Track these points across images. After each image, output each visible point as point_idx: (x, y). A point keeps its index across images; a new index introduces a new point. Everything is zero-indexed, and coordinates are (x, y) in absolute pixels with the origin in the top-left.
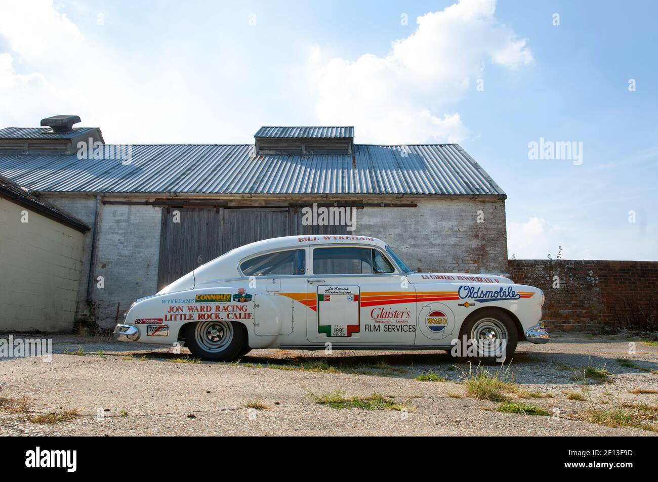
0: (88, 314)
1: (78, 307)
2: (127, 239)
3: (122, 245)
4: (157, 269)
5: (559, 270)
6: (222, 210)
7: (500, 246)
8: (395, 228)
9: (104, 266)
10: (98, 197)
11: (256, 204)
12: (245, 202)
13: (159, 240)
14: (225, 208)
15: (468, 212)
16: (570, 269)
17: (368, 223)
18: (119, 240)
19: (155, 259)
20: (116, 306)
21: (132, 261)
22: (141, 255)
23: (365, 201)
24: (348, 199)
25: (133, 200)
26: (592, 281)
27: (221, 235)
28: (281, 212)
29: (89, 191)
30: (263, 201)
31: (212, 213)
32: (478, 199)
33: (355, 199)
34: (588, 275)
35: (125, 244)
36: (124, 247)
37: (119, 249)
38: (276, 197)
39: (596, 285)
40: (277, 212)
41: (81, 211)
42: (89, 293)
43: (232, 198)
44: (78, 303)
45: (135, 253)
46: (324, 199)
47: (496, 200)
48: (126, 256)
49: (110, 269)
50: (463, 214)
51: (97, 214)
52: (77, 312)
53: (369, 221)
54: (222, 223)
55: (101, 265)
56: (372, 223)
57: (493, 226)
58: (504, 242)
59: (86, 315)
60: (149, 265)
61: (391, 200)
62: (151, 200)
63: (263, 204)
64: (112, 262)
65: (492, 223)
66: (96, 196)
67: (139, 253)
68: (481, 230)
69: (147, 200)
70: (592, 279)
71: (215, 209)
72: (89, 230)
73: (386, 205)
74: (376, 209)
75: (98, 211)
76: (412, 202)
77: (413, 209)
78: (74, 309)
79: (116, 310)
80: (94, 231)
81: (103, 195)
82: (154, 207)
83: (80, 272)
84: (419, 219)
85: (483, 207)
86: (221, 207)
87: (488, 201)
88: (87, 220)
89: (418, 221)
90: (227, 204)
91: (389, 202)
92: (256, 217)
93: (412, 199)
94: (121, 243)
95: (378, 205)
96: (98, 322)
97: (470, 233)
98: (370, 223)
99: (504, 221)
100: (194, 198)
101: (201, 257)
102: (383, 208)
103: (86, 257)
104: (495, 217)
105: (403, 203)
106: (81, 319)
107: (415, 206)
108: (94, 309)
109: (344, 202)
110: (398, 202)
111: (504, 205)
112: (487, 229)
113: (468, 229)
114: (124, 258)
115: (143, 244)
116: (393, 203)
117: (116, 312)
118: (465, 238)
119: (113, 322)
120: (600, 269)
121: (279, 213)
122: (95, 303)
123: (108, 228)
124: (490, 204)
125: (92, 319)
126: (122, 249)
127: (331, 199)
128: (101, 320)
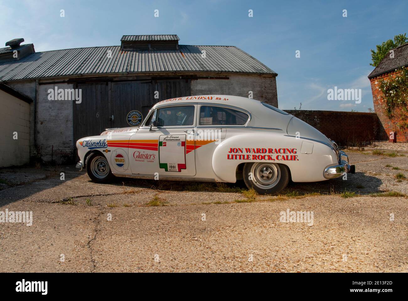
0: (36, 153)
1: (30, 150)
2: (54, 105)
3: (51, 110)
4: (72, 123)
5: (302, 115)
6: (109, 83)
7: (274, 102)
8: (217, 92)
9: (42, 123)
10: (37, 81)
11: (131, 79)
12: (124, 77)
13: (72, 104)
14: (111, 82)
15: (257, 83)
16: (307, 115)
17: (200, 89)
18: (49, 106)
19: (71, 117)
20: (51, 147)
21: (57, 119)
22: (62, 114)
23: (198, 75)
24: (188, 74)
25: (56, 81)
26: (316, 121)
27: (110, 99)
28: (146, 83)
29: (32, 78)
30: (135, 77)
31: (104, 86)
32: (263, 76)
33: (193, 74)
34: (315, 118)
35: (53, 109)
36: (52, 110)
37: (49, 112)
38: (143, 74)
39: (318, 123)
40: (144, 83)
41: (27, 90)
42: (35, 140)
43: (115, 76)
44: (30, 146)
45: (58, 114)
46: (173, 74)
47: (271, 76)
48: (54, 116)
49: (45, 124)
50: (255, 84)
51: (36, 91)
52: (30, 152)
53: (201, 88)
54: (110, 91)
55: (40, 123)
56: (203, 89)
57: (271, 91)
58: (276, 100)
59: (35, 154)
60: (67, 121)
61: (214, 75)
62: (66, 80)
63: (135, 78)
64: (46, 120)
65: (269, 89)
66: (35, 80)
67: (61, 113)
68: (264, 93)
69: (64, 80)
70: (317, 120)
71: (105, 83)
72: (32, 101)
73: (211, 78)
74: (205, 81)
75: (37, 89)
76: (226, 76)
77: (226, 81)
78: (29, 151)
79: (51, 149)
80: (35, 102)
81: (39, 79)
82: (68, 84)
83: (29, 128)
84: (230, 87)
85: (264, 80)
86: (109, 81)
87: (268, 77)
88: (31, 95)
89: (230, 88)
90: (113, 79)
91: (213, 76)
92: (131, 87)
93: (226, 74)
94: (50, 108)
95: (207, 78)
96: (42, 157)
97: (258, 95)
98: (201, 89)
99: (276, 88)
100: (92, 77)
101: (98, 114)
102: (209, 80)
103: (32, 118)
104: (271, 86)
105: (221, 77)
106: (33, 156)
107: (228, 78)
108: (39, 150)
109: (185, 76)
110: (218, 76)
111: (275, 80)
112: (267, 93)
113: (257, 93)
114: (53, 117)
115: (63, 108)
116: (215, 76)
117: (51, 151)
118: (256, 97)
119: (50, 157)
120: (320, 115)
121: (146, 84)
122: (39, 146)
123: (42, 99)
124: (268, 78)
125: (39, 156)
126: (51, 112)
127: (178, 74)
128: (44, 156)
